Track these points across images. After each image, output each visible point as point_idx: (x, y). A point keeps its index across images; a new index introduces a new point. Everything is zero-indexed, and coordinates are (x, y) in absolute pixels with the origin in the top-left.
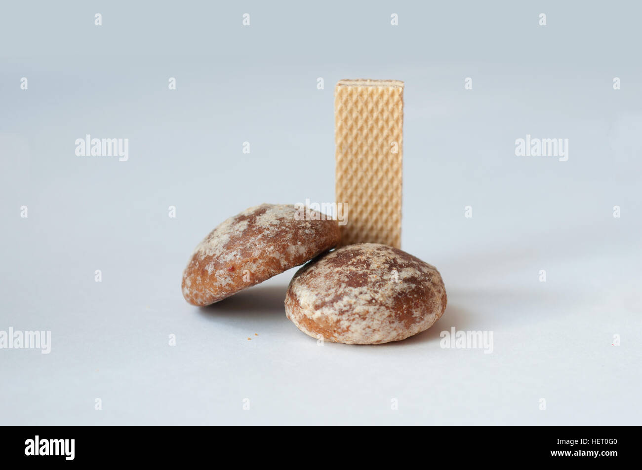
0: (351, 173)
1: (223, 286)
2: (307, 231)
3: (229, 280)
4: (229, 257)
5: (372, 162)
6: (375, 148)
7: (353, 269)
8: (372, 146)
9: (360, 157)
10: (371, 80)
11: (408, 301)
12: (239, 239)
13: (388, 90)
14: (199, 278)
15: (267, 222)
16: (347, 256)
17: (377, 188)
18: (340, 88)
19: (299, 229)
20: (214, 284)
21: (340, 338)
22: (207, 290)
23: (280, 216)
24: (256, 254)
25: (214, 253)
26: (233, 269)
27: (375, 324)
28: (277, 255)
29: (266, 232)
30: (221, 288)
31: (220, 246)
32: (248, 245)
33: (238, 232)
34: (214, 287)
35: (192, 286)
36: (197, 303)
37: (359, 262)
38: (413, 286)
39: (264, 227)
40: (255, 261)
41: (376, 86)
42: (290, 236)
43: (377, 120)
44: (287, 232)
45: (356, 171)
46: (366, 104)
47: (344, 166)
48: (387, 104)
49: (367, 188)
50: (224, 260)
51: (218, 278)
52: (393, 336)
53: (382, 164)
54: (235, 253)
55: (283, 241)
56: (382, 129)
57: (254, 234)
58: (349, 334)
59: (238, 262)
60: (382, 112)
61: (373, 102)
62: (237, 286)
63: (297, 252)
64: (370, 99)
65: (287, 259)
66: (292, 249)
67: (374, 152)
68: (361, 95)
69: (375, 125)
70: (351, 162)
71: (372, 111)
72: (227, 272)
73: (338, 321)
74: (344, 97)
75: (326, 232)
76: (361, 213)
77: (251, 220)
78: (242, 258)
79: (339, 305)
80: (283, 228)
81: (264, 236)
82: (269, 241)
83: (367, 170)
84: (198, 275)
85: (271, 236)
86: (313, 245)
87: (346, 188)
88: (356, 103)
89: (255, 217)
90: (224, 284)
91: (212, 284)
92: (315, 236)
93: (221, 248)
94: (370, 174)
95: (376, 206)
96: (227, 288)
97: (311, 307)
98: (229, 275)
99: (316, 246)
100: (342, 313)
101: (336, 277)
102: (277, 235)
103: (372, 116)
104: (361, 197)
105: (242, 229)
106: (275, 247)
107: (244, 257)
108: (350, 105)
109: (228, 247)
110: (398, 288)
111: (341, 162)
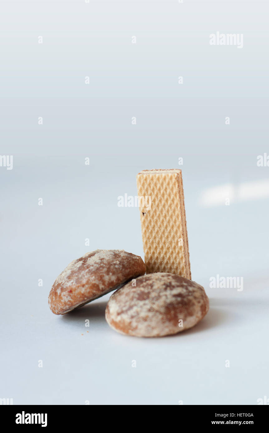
0: (151, 228)
1: (66, 302)
2: (116, 266)
3: (69, 298)
4: (69, 284)
5: (163, 221)
6: (164, 212)
7: (142, 289)
8: (162, 211)
9: (155, 218)
10: (160, 170)
11: (174, 308)
12: (75, 272)
13: (168, 176)
14: (54, 297)
15: (93, 261)
16: (141, 282)
17: (167, 237)
18: (139, 176)
19: (111, 265)
20: (62, 301)
21: (134, 333)
22: (59, 305)
23: (102, 257)
24: (84, 281)
25: (62, 281)
26: (71, 291)
27: (153, 324)
28: (97, 282)
29: (92, 268)
30: (65, 304)
31: (66, 277)
32: (80, 276)
33: (76, 268)
34: (62, 303)
35: (51, 302)
36: (55, 313)
37: (148, 285)
38: (179, 299)
39: (90, 264)
40: (83, 286)
41: (161, 173)
42: (105, 269)
43: (163, 195)
44: (103, 267)
45: (154, 227)
46: (156, 185)
47: (146, 225)
48: (168, 184)
49: (161, 238)
50: (66, 286)
51: (63, 297)
52: (166, 331)
53: (169, 222)
54: (72, 281)
55: (101, 273)
56: (167, 200)
57: (84, 269)
58: (138, 331)
59: (74, 287)
60: (166, 189)
61: (159, 183)
62: (75, 302)
63: (110, 279)
64: (157, 182)
65: (104, 284)
66: (106, 278)
67: (164, 215)
68: (152, 179)
69: (162, 198)
70: (150, 222)
71: (160, 190)
72: (67, 293)
73: (130, 323)
74: (142, 181)
75: (130, 266)
76: (160, 253)
77: (85, 260)
78: (76, 284)
79: (132, 312)
80: (102, 265)
81: (89, 270)
82: (92, 274)
83: (160, 226)
84: (53, 295)
85: (94, 270)
86: (120, 275)
87: (149, 238)
88: (150, 184)
89: (88, 258)
90: (67, 301)
91: (60, 301)
92: (122, 270)
93: (66, 278)
94: (162, 229)
95: (168, 248)
96: (69, 303)
97: (115, 314)
98: (69, 295)
99: (123, 275)
100: (132, 317)
101: (132, 295)
102: (98, 269)
103: (160, 193)
104: (159, 243)
105: (78, 266)
106: (95, 277)
107: (77, 284)
108: (146, 186)
109: (69, 278)
110: (168, 301)
111: (144, 222)
